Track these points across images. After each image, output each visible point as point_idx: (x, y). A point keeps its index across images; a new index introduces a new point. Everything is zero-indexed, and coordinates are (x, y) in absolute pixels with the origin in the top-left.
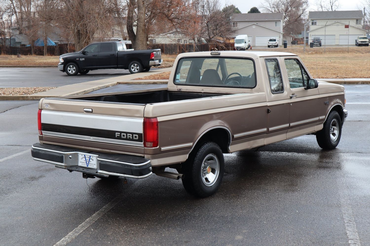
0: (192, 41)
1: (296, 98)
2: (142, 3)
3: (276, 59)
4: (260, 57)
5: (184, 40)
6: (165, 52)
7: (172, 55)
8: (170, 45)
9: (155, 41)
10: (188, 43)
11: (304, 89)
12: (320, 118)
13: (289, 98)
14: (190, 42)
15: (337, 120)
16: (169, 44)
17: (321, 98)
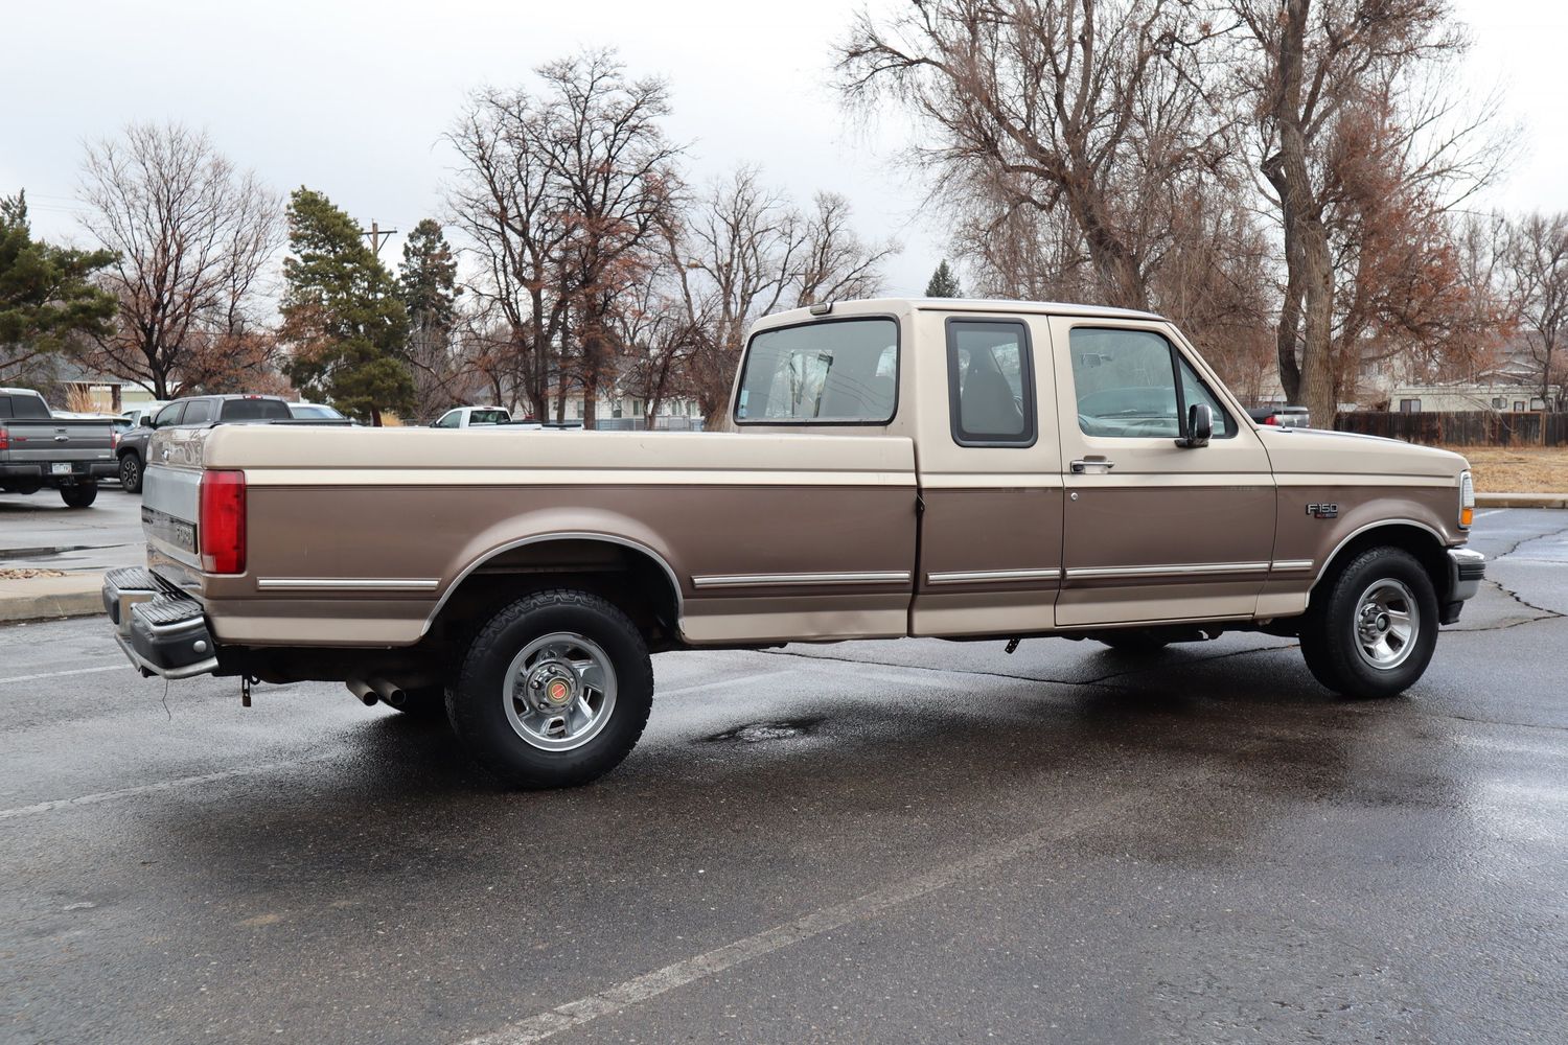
0: (1540, 405)
1: (1109, 473)
2: (1321, 281)
3: (1022, 324)
4: (920, 309)
5: (1515, 403)
6: (1444, 436)
7: (1467, 445)
8: (1462, 416)
9: (1417, 403)
10: (1527, 410)
11: (1174, 446)
12: (1275, 565)
13: (1066, 468)
14: (1534, 408)
15: (1406, 587)
16: (1457, 413)
17: (1279, 486)
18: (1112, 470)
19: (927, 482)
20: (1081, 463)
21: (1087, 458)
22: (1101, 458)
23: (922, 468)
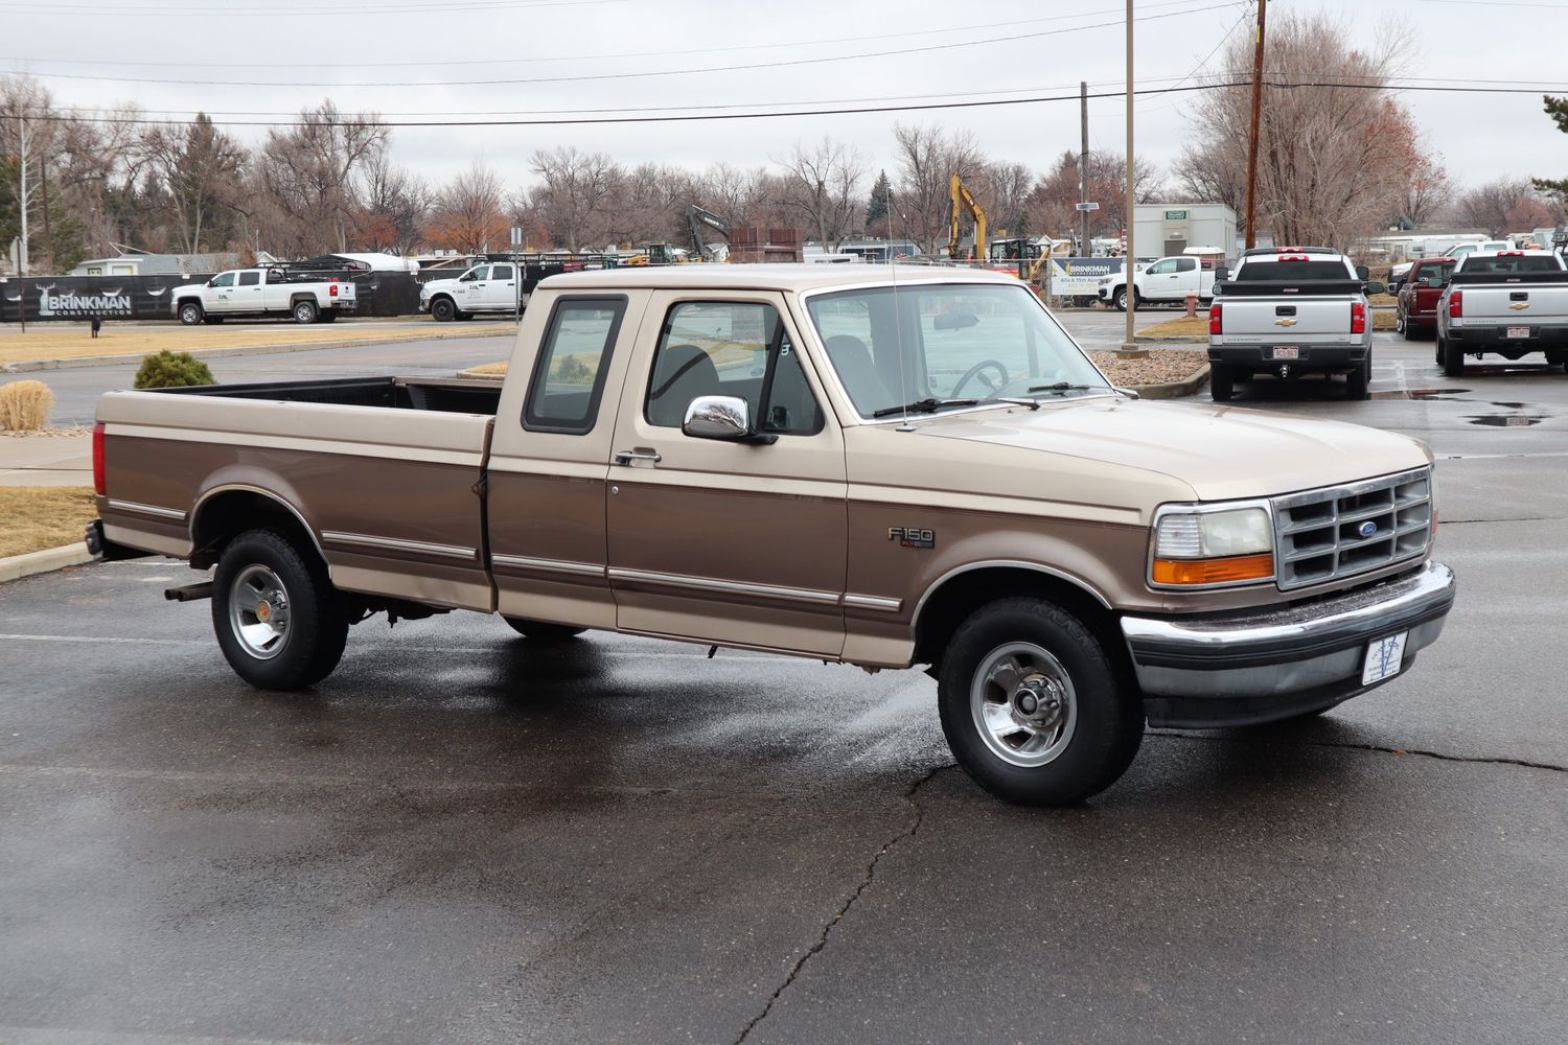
18: (659, 465)
19: (495, 464)
20: (628, 455)
21: (639, 450)
22: (651, 451)
23: (493, 450)
